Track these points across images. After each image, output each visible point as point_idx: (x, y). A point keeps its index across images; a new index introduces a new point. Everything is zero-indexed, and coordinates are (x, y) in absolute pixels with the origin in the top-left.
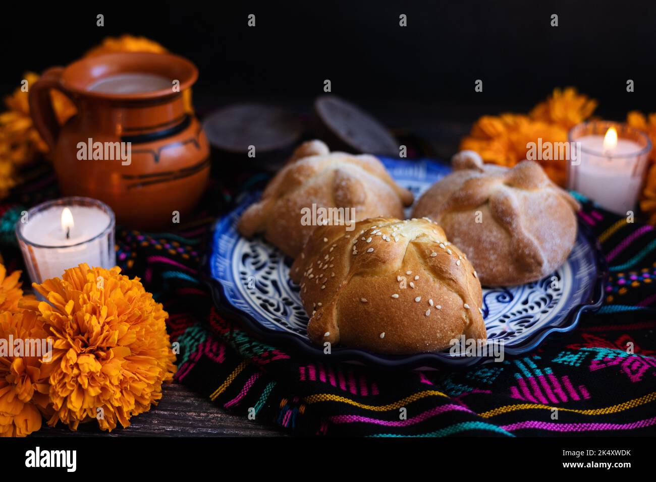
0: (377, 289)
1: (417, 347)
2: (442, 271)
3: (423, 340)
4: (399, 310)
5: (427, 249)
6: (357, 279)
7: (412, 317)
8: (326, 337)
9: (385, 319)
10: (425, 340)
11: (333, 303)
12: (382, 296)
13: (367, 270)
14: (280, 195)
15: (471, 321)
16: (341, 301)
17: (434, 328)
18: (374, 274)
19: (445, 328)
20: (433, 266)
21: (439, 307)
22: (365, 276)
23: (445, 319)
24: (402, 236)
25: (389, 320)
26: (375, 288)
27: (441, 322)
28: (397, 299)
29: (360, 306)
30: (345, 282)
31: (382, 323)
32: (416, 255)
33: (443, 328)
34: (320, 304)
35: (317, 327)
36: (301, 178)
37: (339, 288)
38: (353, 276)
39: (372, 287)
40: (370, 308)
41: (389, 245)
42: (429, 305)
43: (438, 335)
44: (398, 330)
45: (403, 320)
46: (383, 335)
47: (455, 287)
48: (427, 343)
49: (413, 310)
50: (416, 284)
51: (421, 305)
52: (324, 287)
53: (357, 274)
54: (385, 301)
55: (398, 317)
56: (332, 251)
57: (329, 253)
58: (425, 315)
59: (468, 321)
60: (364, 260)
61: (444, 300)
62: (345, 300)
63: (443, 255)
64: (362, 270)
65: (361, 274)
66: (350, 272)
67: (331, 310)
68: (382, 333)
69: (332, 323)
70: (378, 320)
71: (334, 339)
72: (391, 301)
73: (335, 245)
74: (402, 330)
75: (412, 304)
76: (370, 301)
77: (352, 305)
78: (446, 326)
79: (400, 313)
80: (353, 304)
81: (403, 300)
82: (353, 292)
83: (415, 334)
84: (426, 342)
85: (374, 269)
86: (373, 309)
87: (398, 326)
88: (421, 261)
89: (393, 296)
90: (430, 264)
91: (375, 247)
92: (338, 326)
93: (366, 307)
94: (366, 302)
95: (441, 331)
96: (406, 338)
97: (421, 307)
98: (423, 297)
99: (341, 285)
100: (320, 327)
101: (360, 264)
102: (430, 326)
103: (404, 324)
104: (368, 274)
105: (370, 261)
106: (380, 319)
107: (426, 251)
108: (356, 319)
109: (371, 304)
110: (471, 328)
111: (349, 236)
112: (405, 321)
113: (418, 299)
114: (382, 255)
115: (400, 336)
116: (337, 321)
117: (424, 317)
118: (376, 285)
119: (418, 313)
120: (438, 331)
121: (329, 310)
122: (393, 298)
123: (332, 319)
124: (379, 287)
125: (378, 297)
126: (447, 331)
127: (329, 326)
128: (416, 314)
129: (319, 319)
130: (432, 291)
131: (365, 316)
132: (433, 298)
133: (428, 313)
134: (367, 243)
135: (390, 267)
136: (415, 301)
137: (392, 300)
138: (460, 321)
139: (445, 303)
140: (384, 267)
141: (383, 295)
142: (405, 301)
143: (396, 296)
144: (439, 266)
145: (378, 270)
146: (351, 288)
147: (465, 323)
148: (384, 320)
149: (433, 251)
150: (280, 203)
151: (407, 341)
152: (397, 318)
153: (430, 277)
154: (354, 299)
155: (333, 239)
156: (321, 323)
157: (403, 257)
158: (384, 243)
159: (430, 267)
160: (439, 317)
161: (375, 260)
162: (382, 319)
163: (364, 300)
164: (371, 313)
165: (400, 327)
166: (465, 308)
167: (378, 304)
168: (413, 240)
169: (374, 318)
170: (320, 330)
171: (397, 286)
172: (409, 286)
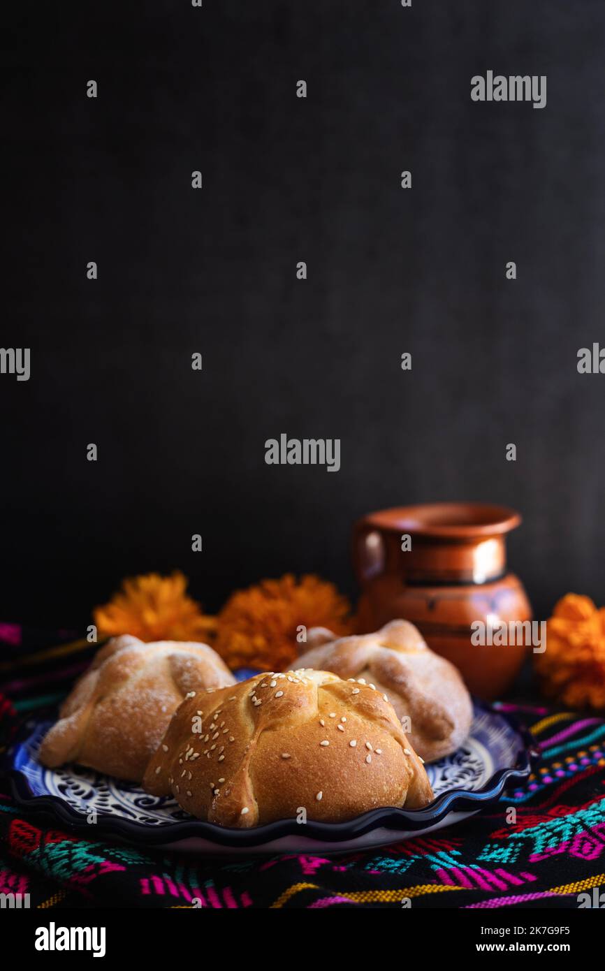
0: (298, 739)
1: (363, 807)
2: (370, 709)
3: (369, 796)
4: (334, 759)
5: (344, 687)
6: (269, 734)
7: (352, 766)
8: (244, 814)
9: (319, 773)
10: (372, 796)
11: (244, 769)
12: (308, 747)
13: (280, 720)
14: (99, 698)
15: (415, 770)
16: (253, 765)
17: (379, 779)
18: (289, 723)
19: (391, 779)
20: (359, 704)
21: (379, 751)
22: (278, 728)
23: (388, 767)
24: (309, 679)
25: (324, 774)
27: (386, 771)
28: (327, 746)
29: (282, 764)
30: (253, 742)
31: (317, 780)
32: (332, 699)
33: (389, 779)
34: (222, 780)
35: (229, 805)
36: (127, 670)
37: (247, 750)
38: (262, 732)
39: (292, 739)
40: (296, 763)
42: (367, 749)
43: (385, 788)
44: (338, 785)
45: (342, 771)
46: (320, 796)
47: (390, 728)
48: (375, 800)
49: (351, 756)
50: (345, 727)
51: (359, 750)
52: (222, 757)
53: (265, 730)
54: (313, 751)
55: (334, 768)
56: (217, 719)
57: (214, 721)
58: (366, 762)
59: (411, 771)
60: (273, 708)
61: (382, 743)
62: (260, 763)
63: (366, 691)
64: (273, 721)
65: (271, 728)
66: (256, 728)
67: (243, 778)
68: (318, 793)
69: (248, 795)
70: (311, 776)
71: (253, 819)
72: (321, 750)
73: (219, 711)
74: (342, 785)
75: (347, 751)
76: (295, 755)
77: (271, 765)
78: (391, 776)
79: (336, 763)
80: (272, 763)
81: (336, 747)
82: (268, 749)
83: (359, 789)
84: (373, 799)
85: (288, 716)
86: (300, 765)
87: (338, 780)
88: (340, 703)
89: (322, 743)
90: (354, 703)
91: (284, 690)
92: (256, 800)
93: (290, 763)
94: (290, 758)
95: (387, 782)
96: (350, 795)
97: (359, 753)
98: (358, 740)
99: (248, 746)
100: (233, 803)
101: (269, 713)
102: (375, 776)
103: (344, 777)
104: (281, 725)
105: (283, 707)
106: (312, 774)
107: (344, 690)
108: (279, 782)
109: (296, 758)
110: (417, 780)
111: (235, 697)
112: (344, 772)
113: (353, 743)
114: (295, 697)
115: (341, 793)
116: (254, 794)
117: (365, 765)
118: (296, 735)
119: (357, 760)
120: (385, 783)
121: (241, 779)
122: (323, 746)
123: (247, 790)
124: (301, 737)
125: (302, 748)
126: (394, 783)
127: (245, 800)
128: (355, 761)
129: (229, 794)
130: (366, 734)
131: (291, 775)
132: (370, 741)
133: (369, 759)
134: (272, 687)
135: (306, 712)
136: (350, 746)
137: (323, 749)
138: (405, 773)
139: (384, 748)
141: (309, 745)
142: (338, 748)
143: (326, 743)
144: (366, 703)
145: (292, 717)
146: (264, 746)
147: (410, 774)
148: (318, 775)
149: (353, 688)
150: (100, 707)
151: (351, 800)
152: (334, 770)
153: (359, 718)
154: (272, 758)
155: (209, 710)
156: (233, 798)
157: (317, 703)
158: (293, 684)
159: (356, 707)
160: (381, 763)
161: (288, 704)
162: (315, 775)
163: (285, 755)
164: (299, 769)
165: (340, 780)
166: (404, 754)
167: (306, 757)
168: (321, 684)
169: (304, 775)
170: (234, 807)
171: (323, 731)
172: (338, 729)
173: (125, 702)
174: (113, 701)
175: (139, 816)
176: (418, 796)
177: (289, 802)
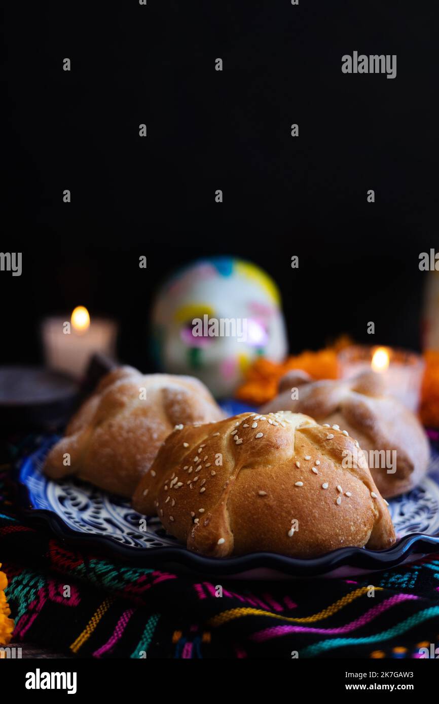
0: (275, 479)
1: (331, 545)
3: (337, 535)
4: (306, 499)
5: (320, 432)
6: (248, 472)
7: (323, 507)
8: (221, 545)
9: (292, 512)
11: (223, 503)
12: (283, 486)
13: (259, 459)
14: (98, 421)
15: (380, 512)
16: (232, 499)
17: (347, 520)
18: (267, 463)
19: (358, 520)
20: (333, 449)
21: (348, 494)
22: (256, 467)
23: (356, 509)
25: (297, 513)
26: (273, 478)
27: (354, 513)
28: (301, 487)
29: (258, 501)
30: (233, 478)
31: (289, 518)
32: (307, 441)
33: (356, 520)
34: (202, 510)
35: (207, 535)
36: (125, 399)
37: (227, 484)
38: (241, 469)
39: (268, 478)
40: (271, 501)
41: (278, 430)
42: (338, 491)
44: (309, 524)
45: (314, 511)
46: (292, 532)
47: (359, 472)
48: (342, 539)
49: (322, 498)
50: (319, 470)
51: (330, 492)
52: (203, 489)
53: (245, 467)
54: (288, 491)
55: (306, 507)
56: (201, 452)
57: (198, 455)
58: (336, 504)
59: (377, 513)
60: (253, 448)
61: (352, 486)
62: (238, 498)
63: (340, 437)
64: (252, 459)
65: (250, 466)
66: (236, 465)
67: (222, 511)
68: (290, 529)
69: (225, 527)
70: (284, 514)
71: (228, 549)
72: (295, 490)
73: (203, 446)
74: (313, 524)
75: (320, 492)
76: (270, 493)
77: (248, 501)
78: (358, 517)
79: (309, 503)
80: (249, 499)
81: (309, 488)
82: (246, 486)
83: (328, 528)
84: (340, 538)
85: (267, 456)
86: (275, 503)
87: (309, 519)
88: (316, 446)
89: (297, 484)
90: (328, 448)
91: (264, 432)
92: (232, 531)
93: (265, 500)
94: (265, 495)
95: (354, 523)
96: (319, 533)
97: (330, 495)
98: (330, 483)
99: (228, 482)
100: (211, 533)
101: (249, 453)
102: (343, 517)
103: (315, 516)
104: (259, 464)
105: (262, 448)
106: (286, 512)
107: (319, 435)
108: (255, 517)
109: (271, 496)
110: (381, 522)
111: (218, 434)
112: (315, 512)
113: (326, 486)
114: (274, 440)
115: (311, 532)
116: (231, 525)
117: (335, 506)
118: (273, 474)
119: (328, 502)
120: (352, 523)
121: (219, 512)
122: (297, 487)
123: (224, 522)
124: (277, 477)
125: (278, 487)
126: (360, 524)
127: (222, 531)
128: (326, 503)
129: (208, 525)
130: (337, 477)
131: (266, 511)
132: (341, 484)
133: (339, 502)
134: (253, 428)
135: (283, 453)
136: (322, 488)
137: (297, 489)
138: (370, 514)
139: (353, 490)
140: (277, 454)
141: (284, 485)
142: (311, 488)
143: (300, 484)
144: (339, 448)
145: (270, 458)
146: (242, 483)
147: (375, 516)
148: (291, 514)
149: (328, 433)
150: (99, 431)
151: (320, 538)
152: (306, 509)
153: (331, 463)
154: (249, 494)
155: (195, 443)
156: (211, 529)
157: (293, 444)
158: (272, 427)
159: (329, 451)
160: (350, 505)
161: (267, 445)
162: (288, 513)
163: (262, 493)
164: (274, 507)
165: (311, 520)
166: (372, 497)
167: (281, 496)
168: (298, 427)
169: (278, 512)
170: (211, 537)
171: (298, 473)
172: (312, 472)
173: (121, 428)
174: (110, 426)
175: (127, 531)
176: (381, 536)
177: (263, 536)
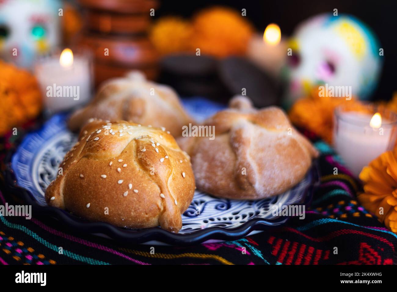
0: (93, 169)
2: (147, 165)
3: (120, 215)
4: (104, 187)
5: (142, 145)
6: (84, 159)
7: (113, 195)
8: (52, 200)
9: (92, 193)
10: (122, 216)
12: (95, 175)
13: (92, 154)
15: (165, 208)
16: (68, 175)
17: (129, 207)
18: (96, 157)
19: (139, 209)
20: (141, 158)
21: (136, 191)
22: (90, 158)
23: (140, 202)
24: (128, 134)
25: (95, 194)
26: (93, 168)
27: (136, 204)
28: (104, 179)
29: (78, 180)
30: (76, 161)
31: (90, 196)
32: (133, 149)
33: (137, 209)
38: (82, 158)
39: (91, 167)
40: (84, 182)
41: (112, 138)
42: (128, 188)
43: (132, 213)
44: (100, 203)
45: (105, 196)
46: (89, 205)
49: (115, 189)
50: (122, 170)
51: (122, 187)
53: (85, 156)
54: (96, 179)
55: (102, 192)
58: (123, 195)
59: (162, 208)
60: (91, 146)
61: (143, 186)
62: (71, 175)
64: (88, 153)
65: (87, 156)
66: (80, 154)
67: (60, 181)
68: (88, 203)
69: (58, 191)
70: (87, 193)
71: (59, 204)
72: (100, 180)
75: (115, 185)
76: (86, 177)
78: (140, 208)
79: (104, 190)
80: (75, 177)
81: (109, 180)
82: (77, 169)
83: (113, 209)
84: (122, 217)
85: (96, 153)
86: (86, 184)
87: (101, 200)
88: (135, 154)
89: (102, 176)
90: (139, 157)
91: (100, 137)
92: (63, 194)
93: (82, 181)
94: (83, 178)
95: (135, 211)
97: (121, 189)
98: (125, 181)
99: (72, 163)
100: (50, 192)
101: (88, 148)
102: (126, 205)
104: (92, 157)
105: (94, 147)
106: (89, 192)
107: (141, 147)
108: (73, 189)
109: (86, 179)
110: (164, 214)
112: (106, 197)
113: (121, 182)
114: (104, 144)
116: (63, 190)
117: (122, 196)
118: (94, 166)
119: (118, 192)
120: (133, 210)
122: (102, 178)
123: (59, 188)
124: (95, 168)
125: (92, 175)
126: (141, 212)
127: (56, 192)
128: (116, 193)
129: (51, 186)
130: (134, 178)
131: (79, 188)
132: (133, 183)
133: (126, 194)
134: (97, 133)
136: (118, 183)
137: (101, 179)
138: (154, 207)
139: (143, 190)
140: (102, 153)
141: (96, 174)
142: (110, 182)
143: (105, 176)
144: (145, 159)
145: (99, 154)
146: (77, 166)
147: (159, 209)
148: (91, 194)
149: (145, 147)
152: (101, 194)
153: (138, 168)
154: (76, 174)
156: (51, 189)
157: (123, 149)
158: (109, 135)
159: (139, 160)
160: (135, 199)
161: (98, 146)
162: (90, 192)
163: (82, 176)
164: (84, 186)
165: (102, 201)
166: (160, 196)
167: (90, 181)
169: (85, 190)
170: (49, 194)
171: (108, 169)
172: (117, 171)
176: (164, 223)
177: (74, 202)
